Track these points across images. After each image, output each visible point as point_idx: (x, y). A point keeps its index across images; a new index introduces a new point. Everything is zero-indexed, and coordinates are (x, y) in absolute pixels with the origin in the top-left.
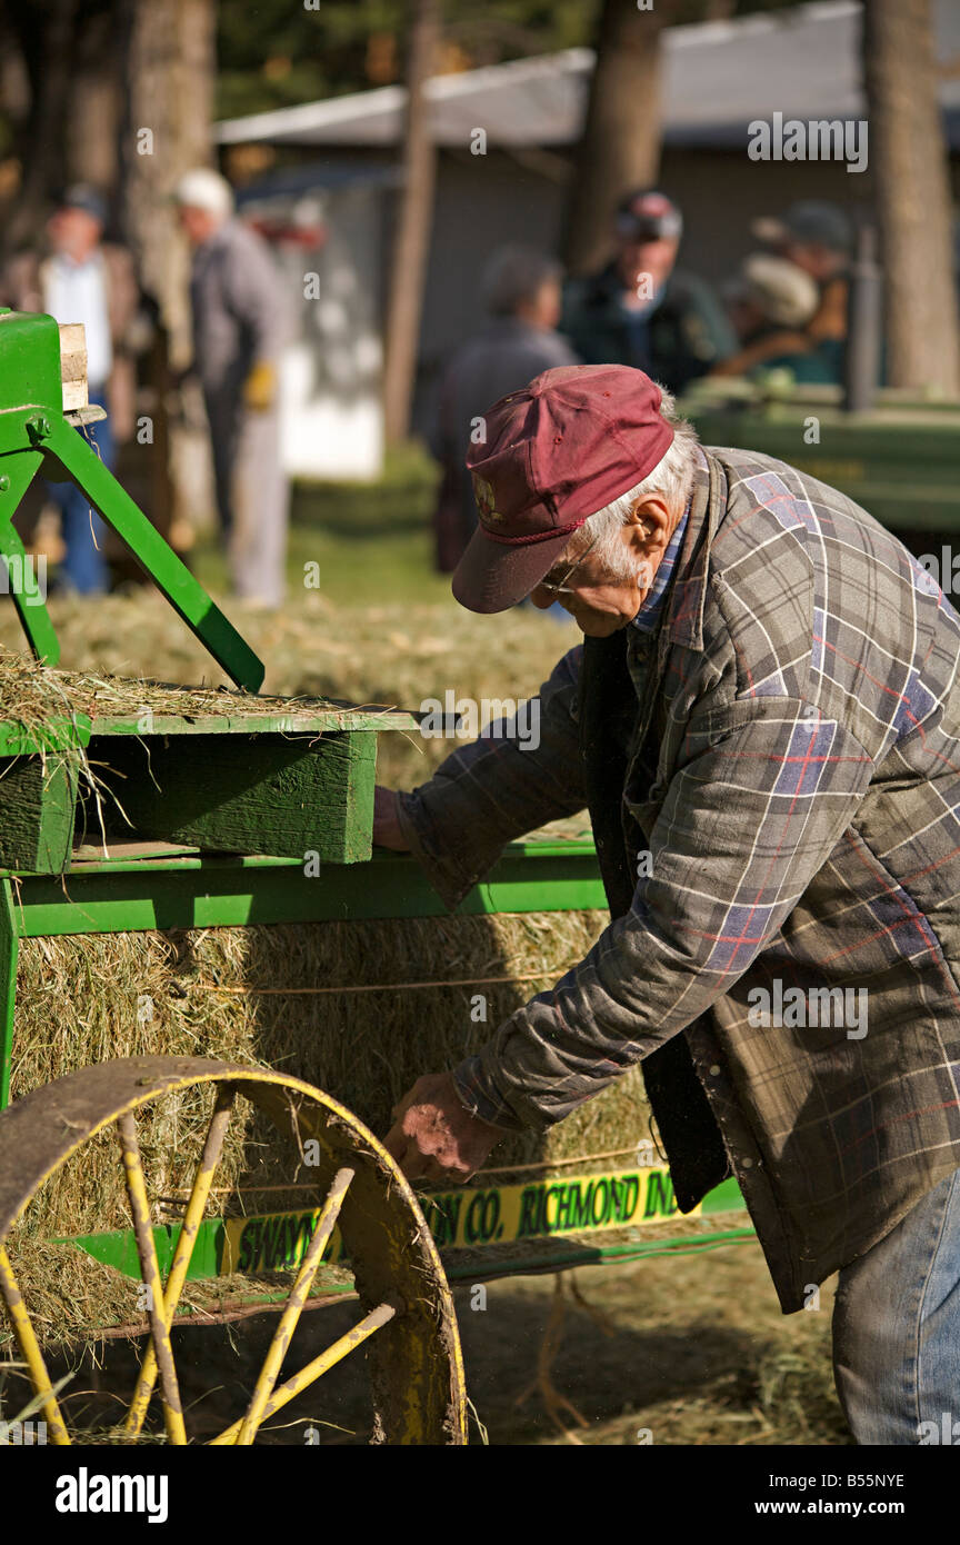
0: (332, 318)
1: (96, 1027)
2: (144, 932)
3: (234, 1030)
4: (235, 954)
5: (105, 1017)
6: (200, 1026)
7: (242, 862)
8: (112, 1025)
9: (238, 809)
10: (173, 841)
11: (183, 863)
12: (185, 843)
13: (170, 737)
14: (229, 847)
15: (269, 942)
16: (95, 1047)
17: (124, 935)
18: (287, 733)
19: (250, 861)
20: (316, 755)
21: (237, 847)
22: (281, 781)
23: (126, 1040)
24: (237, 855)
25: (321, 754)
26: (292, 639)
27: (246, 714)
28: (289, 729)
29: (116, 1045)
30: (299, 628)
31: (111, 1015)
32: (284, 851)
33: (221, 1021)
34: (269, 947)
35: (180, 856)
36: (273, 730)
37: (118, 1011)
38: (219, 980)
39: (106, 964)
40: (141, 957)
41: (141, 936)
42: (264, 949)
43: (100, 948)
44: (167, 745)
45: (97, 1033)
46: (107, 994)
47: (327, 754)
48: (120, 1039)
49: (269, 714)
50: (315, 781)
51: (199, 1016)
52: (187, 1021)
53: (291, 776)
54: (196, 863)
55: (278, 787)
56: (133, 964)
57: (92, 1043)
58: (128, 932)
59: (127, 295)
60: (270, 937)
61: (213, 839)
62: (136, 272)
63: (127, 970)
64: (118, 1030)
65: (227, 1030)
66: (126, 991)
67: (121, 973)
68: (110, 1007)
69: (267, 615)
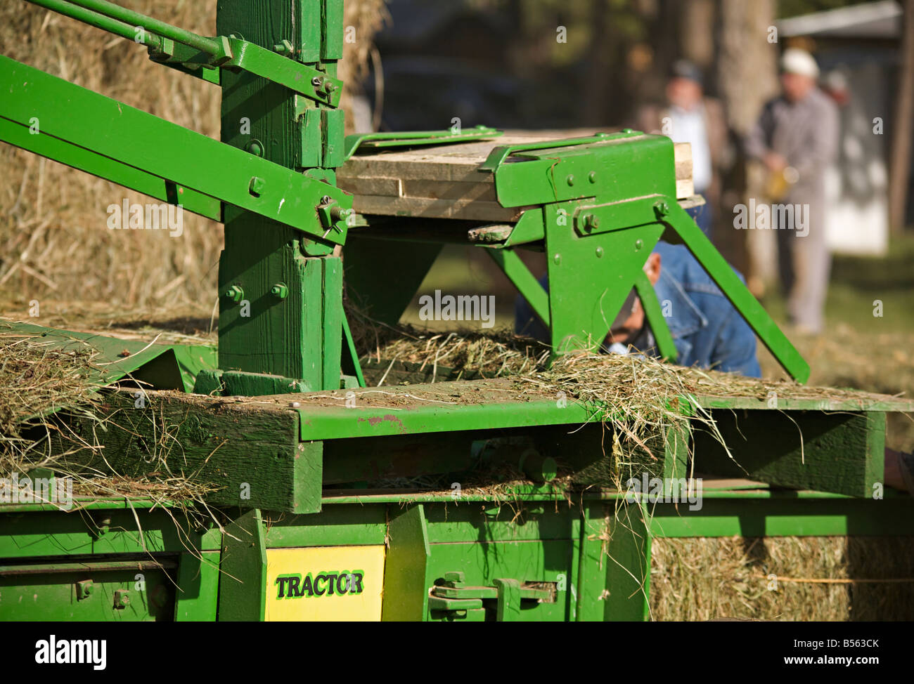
0: (854, 149)
1: (686, 599)
2: (716, 537)
3: (777, 604)
4: (777, 555)
5: (692, 593)
6: (755, 601)
7: (797, 494)
8: (696, 598)
9: (794, 460)
10: (751, 479)
11: (758, 494)
12: (759, 480)
13: (748, 411)
14: (788, 484)
15: (799, 548)
16: (686, 612)
17: (703, 539)
18: (825, 411)
19: (803, 494)
20: (845, 426)
21: (793, 485)
22: (822, 443)
23: (706, 608)
24: (794, 490)
25: (848, 425)
26: (829, 354)
27: (797, 397)
28: (827, 408)
29: (699, 611)
30: (833, 346)
31: (696, 591)
32: (824, 488)
33: (769, 599)
34: (800, 551)
35: (755, 489)
36: (816, 409)
37: (700, 589)
38: (767, 571)
39: (692, 557)
40: (715, 554)
41: (714, 540)
42: (797, 552)
43: (688, 547)
44: (746, 416)
45: (686, 603)
46: (693, 577)
47: (853, 425)
48: (702, 607)
49: (812, 398)
50: (845, 443)
51: (753, 594)
52: (745, 597)
53: (828, 439)
54: (766, 494)
55: (819, 446)
56: (709, 559)
57: (683, 609)
58: (706, 537)
59: (718, 132)
60: (800, 544)
61: (778, 479)
62: (725, 115)
63: (706, 562)
64: (700, 601)
65: (773, 604)
66: (706, 576)
67: (702, 564)
68: (695, 587)
69: (811, 338)
